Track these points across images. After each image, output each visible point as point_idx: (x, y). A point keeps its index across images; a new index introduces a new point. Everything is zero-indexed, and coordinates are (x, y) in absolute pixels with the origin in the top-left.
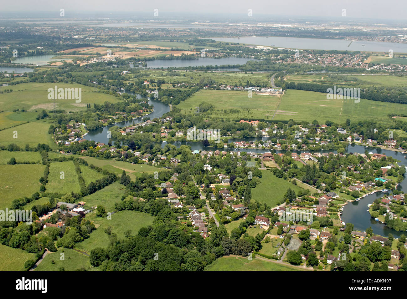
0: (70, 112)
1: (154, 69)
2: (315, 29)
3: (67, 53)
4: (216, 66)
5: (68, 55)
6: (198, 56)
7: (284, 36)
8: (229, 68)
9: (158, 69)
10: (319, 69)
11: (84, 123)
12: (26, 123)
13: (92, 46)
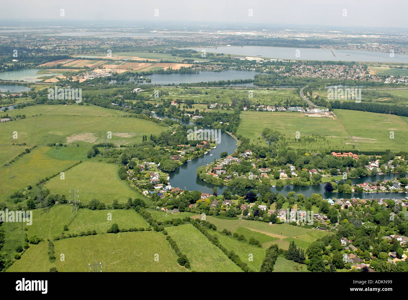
0: (122, 146)
1: (165, 85)
2: (280, 37)
3: (51, 67)
4: (229, 81)
5: (52, 68)
6: (195, 69)
7: (259, 45)
8: (241, 83)
9: (169, 85)
10: (336, 83)
11: (153, 162)
12: (79, 163)
13: (70, 58)
